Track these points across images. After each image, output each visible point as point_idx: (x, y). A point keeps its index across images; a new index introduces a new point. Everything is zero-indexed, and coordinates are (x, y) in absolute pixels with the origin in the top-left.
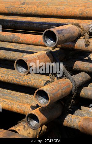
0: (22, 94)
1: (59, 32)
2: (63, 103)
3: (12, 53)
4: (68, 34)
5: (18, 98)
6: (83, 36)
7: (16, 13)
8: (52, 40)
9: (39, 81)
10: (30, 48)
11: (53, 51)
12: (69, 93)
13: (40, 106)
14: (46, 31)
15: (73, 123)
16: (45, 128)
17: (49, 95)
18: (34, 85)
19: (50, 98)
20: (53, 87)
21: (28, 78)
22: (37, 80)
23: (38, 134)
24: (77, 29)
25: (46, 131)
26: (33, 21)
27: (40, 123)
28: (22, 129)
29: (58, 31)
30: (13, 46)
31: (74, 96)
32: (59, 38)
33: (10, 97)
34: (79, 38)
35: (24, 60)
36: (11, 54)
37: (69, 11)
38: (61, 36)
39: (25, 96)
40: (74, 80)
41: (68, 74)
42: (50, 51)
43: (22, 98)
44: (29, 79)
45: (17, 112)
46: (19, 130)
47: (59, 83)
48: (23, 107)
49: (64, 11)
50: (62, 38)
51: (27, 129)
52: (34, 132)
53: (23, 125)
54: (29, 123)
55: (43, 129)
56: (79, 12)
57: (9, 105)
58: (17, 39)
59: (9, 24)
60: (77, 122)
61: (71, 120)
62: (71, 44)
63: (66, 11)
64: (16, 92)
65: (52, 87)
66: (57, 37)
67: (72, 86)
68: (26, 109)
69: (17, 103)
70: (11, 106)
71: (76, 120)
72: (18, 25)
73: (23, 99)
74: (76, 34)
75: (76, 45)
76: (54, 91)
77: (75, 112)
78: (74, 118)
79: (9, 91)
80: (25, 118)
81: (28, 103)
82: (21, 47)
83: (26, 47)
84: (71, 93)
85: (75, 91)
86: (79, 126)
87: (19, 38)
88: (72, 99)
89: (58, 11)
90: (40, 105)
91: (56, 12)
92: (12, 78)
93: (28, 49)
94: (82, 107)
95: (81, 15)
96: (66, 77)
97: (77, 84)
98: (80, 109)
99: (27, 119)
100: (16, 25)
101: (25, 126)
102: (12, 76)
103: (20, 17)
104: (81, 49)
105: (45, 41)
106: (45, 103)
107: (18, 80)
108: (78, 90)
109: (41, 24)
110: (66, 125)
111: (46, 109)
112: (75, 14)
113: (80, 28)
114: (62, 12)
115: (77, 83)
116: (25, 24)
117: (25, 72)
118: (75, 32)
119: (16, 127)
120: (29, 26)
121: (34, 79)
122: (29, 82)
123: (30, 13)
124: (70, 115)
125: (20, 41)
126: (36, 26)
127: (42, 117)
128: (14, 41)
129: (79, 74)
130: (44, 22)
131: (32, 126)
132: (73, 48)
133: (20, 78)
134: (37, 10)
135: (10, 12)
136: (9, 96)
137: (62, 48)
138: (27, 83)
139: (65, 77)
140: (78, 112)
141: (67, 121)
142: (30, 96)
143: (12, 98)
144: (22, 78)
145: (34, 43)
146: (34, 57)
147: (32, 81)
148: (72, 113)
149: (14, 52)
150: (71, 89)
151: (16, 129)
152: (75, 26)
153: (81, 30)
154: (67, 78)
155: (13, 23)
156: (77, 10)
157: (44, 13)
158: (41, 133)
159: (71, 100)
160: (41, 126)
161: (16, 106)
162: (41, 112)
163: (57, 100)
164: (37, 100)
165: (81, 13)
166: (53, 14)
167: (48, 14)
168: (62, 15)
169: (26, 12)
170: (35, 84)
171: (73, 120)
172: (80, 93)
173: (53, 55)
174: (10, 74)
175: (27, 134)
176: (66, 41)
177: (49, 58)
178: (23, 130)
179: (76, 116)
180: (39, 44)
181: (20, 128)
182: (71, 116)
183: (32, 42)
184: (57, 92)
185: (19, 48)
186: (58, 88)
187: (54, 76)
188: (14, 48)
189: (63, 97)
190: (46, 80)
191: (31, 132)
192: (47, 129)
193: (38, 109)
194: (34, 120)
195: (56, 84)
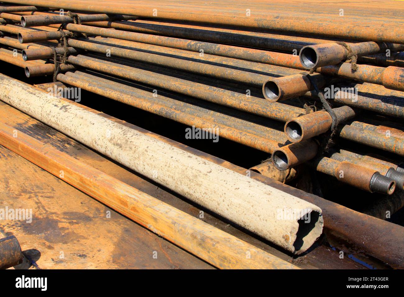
0: (268, 129)
1: (321, 50)
2: (319, 143)
3: (260, 76)
4: (332, 55)
5: (263, 133)
6: (349, 60)
7: (267, 28)
8: (311, 61)
9: (291, 113)
10: (282, 72)
11: (311, 75)
12: (327, 130)
13: (292, 143)
14: (304, 48)
15: (329, 168)
16: (293, 172)
17: (302, 128)
18: (283, 118)
19: (304, 132)
20: (309, 119)
21: (277, 108)
22: (288, 113)
23: (285, 179)
24: (343, 50)
25: (295, 177)
26: (287, 40)
27: (289, 164)
28: (267, 170)
29: (319, 49)
30: (261, 68)
31: (333, 135)
32: (320, 58)
33: (254, 131)
34: (344, 62)
35: (275, 82)
36: (258, 78)
37: (334, 29)
38: (323, 55)
39: (272, 131)
40: (335, 114)
41: (328, 105)
42: (307, 75)
43: (268, 133)
44: (278, 110)
45: (261, 150)
46: (262, 170)
47: (316, 116)
48: (269, 144)
49: (327, 28)
50: (324, 59)
51: (272, 171)
52: (280, 176)
53: (268, 165)
54: (275, 163)
55: (291, 173)
56: (346, 31)
57: (251, 140)
58: (267, 59)
59: (258, 42)
60: (334, 168)
61: (327, 164)
62: (334, 68)
63: (329, 28)
64: (261, 126)
65: (307, 119)
66: (318, 56)
67: (331, 121)
68: (273, 147)
69: (262, 139)
70: (254, 142)
71: (332, 165)
72: (268, 43)
73: (269, 135)
74: (341, 56)
75: (339, 70)
76: (309, 125)
77: (333, 156)
78: (331, 162)
79: (252, 123)
80: (270, 157)
81: (275, 141)
82: (270, 71)
83: (277, 71)
84: (329, 130)
85: (334, 128)
86: (336, 172)
87: (270, 58)
88: (330, 137)
89: (320, 28)
90: (290, 140)
91: (317, 29)
92: (257, 108)
93: (279, 73)
94: (341, 150)
95: (348, 34)
96: (325, 109)
97: (338, 119)
98: (339, 152)
99: (274, 157)
100: (266, 43)
101: (269, 167)
102: (257, 105)
103: (271, 35)
104: (345, 75)
105: (303, 61)
106: (297, 138)
107: (264, 110)
108: (338, 127)
109: (297, 44)
110: (320, 170)
111: (297, 147)
112: (341, 33)
113: (347, 49)
114: (324, 28)
115: (338, 117)
116: (277, 43)
117: (275, 98)
118: (340, 53)
119: (260, 167)
120: (282, 46)
121: (285, 110)
122: (278, 114)
123: (285, 29)
124: (325, 158)
125: (270, 61)
126: (290, 46)
127: (291, 156)
128: (263, 61)
129: (341, 108)
130: (301, 42)
131: (279, 166)
132: (337, 73)
133: (267, 108)
134: (293, 25)
135: (260, 26)
136: (252, 130)
137: (322, 73)
138: (276, 115)
139: (323, 109)
140: (335, 155)
141: (322, 165)
142: (278, 132)
143: (255, 133)
144: (270, 109)
145: (288, 64)
146: (287, 80)
147: (281, 113)
148: (329, 156)
149: (262, 75)
150: (330, 124)
151: (259, 170)
152: (341, 46)
153: (348, 52)
154: (326, 111)
155: (262, 41)
156: (344, 27)
157: (302, 29)
158: (288, 178)
159: (329, 140)
160: (290, 168)
161: (261, 142)
162: (291, 150)
163: (312, 136)
164: (287, 134)
165: (348, 31)
166: (314, 31)
167: (307, 31)
168: (325, 33)
169: (280, 26)
170: (285, 117)
171: (329, 164)
172: (340, 132)
173: (310, 80)
174: (255, 103)
175: (271, 176)
176: (328, 63)
177: (305, 84)
178: (267, 172)
179: (333, 160)
180: (294, 66)
181: (264, 168)
182: (328, 160)
183: (286, 63)
184: (312, 126)
185: (268, 71)
186: (314, 121)
187: (310, 107)
188: (262, 71)
189: (320, 133)
190: (299, 112)
191: (277, 175)
192: (296, 174)
193: (288, 146)
194: (281, 159)
195: (312, 116)
